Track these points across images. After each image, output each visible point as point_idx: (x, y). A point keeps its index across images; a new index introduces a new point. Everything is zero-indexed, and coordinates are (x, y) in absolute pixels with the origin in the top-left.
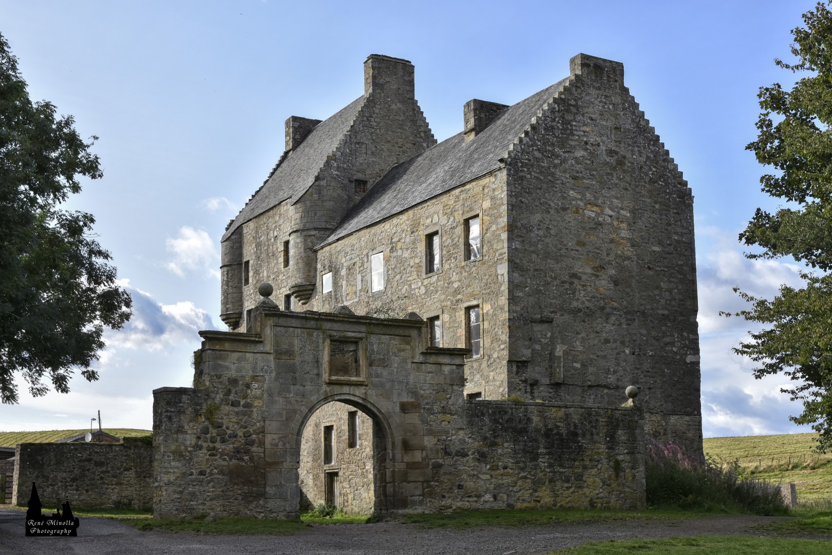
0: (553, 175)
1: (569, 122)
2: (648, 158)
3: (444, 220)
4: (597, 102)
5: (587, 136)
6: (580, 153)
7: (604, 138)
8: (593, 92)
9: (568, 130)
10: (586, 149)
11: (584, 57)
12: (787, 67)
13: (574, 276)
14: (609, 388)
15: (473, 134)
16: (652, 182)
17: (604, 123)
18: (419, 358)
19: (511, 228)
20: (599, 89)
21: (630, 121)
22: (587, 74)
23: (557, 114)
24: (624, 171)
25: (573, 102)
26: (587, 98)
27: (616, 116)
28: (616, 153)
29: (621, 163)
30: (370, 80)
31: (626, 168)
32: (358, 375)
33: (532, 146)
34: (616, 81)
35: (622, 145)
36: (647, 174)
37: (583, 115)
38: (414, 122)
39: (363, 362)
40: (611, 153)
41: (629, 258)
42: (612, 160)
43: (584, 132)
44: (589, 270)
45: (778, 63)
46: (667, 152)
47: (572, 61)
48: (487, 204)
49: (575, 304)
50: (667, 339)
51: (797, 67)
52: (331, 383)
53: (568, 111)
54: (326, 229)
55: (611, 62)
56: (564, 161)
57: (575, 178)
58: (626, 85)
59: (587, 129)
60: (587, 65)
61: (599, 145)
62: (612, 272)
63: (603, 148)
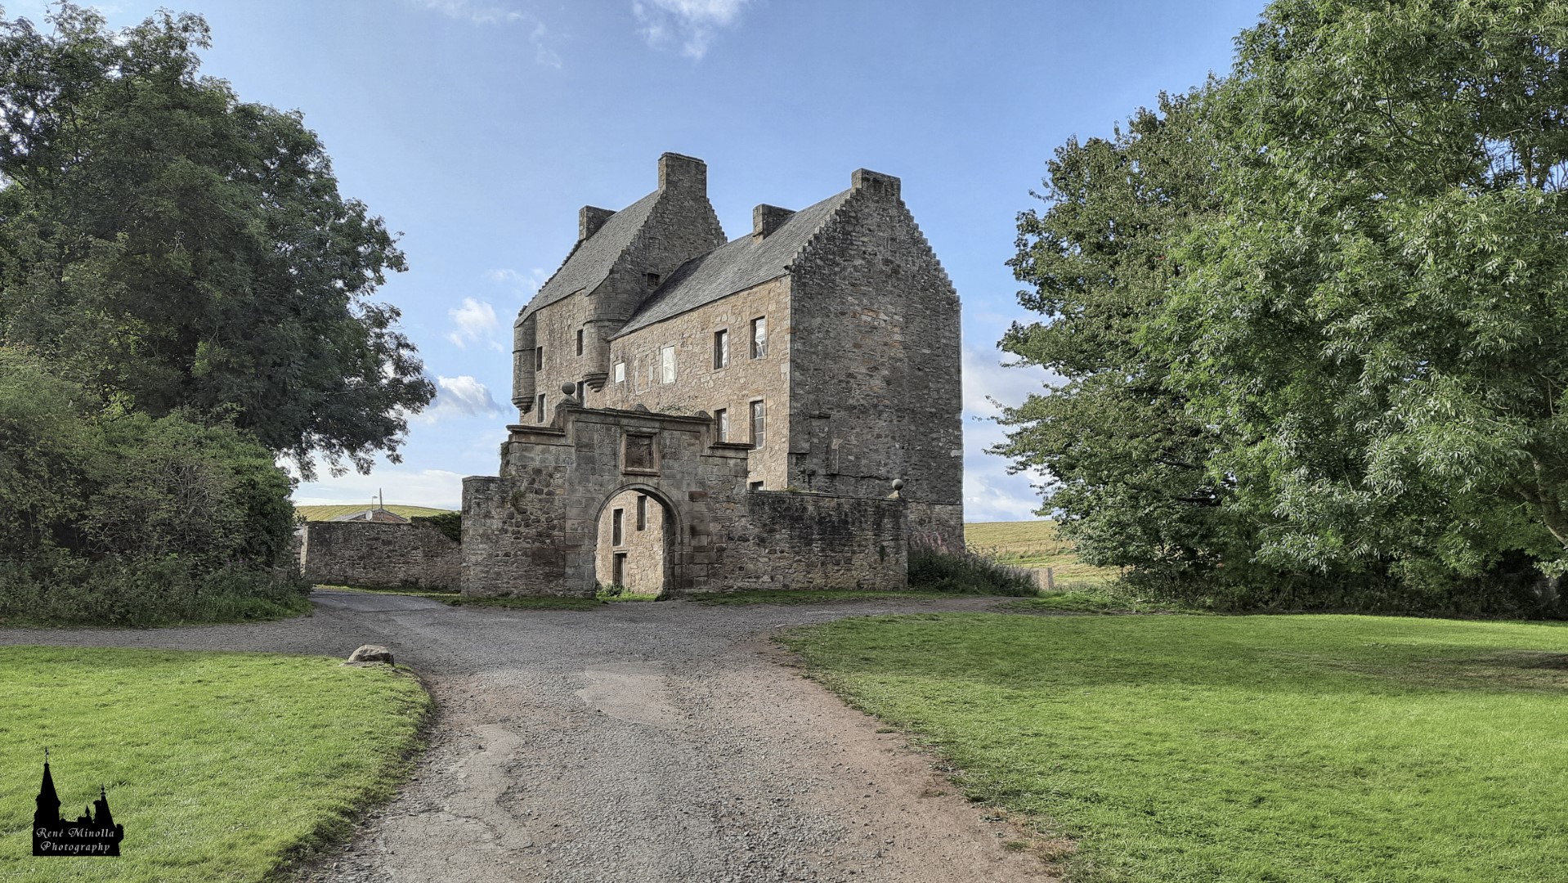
0: (833, 281)
1: (849, 233)
2: (920, 267)
3: (732, 320)
4: (875, 215)
5: (865, 246)
6: (858, 262)
7: (881, 248)
8: (873, 205)
9: (848, 240)
10: (864, 259)
11: (865, 172)
12: (1039, 197)
13: (850, 375)
14: (880, 479)
15: (761, 236)
16: (924, 289)
17: (881, 234)
18: (707, 452)
19: (794, 331)
20: (878, 202)
21: (904, 233)
22: (867, 188)
23: (838, 225)
24: (898, 279)
25: (853, 214)
26: (867, 210)
27: (892, 228)
28: (892, 262)
29: (896, 271)
30: (664, 177)
31: (900, 276)
32: (651, 466)
33: (815, 254)
34: (893, 195)
35: (898, 255)
36: (919, 283)
37: (862, 226)
38: (705, 219)
39: (656, 455)
40: (887, 262)
41: (901, 360)
42: (888, 269)
43: (863, 242)
44: (864, 371)
45: (1031, 194)
46: (938, 263)
47: (854, 175)
48: (772, 307)
49: (851, 402)
50: (934, 435)
51: (1047, 198)
52: (626, 474)
53: (849, 222)
54: (619, 321)
55: (889, 177)
56: (844, 269)
57: (853, 285)
58: (902, 199)
59: (866, 240)
60: (868, 180)
61: (876, 255)
62: (885, 372)
63: (880, 257)
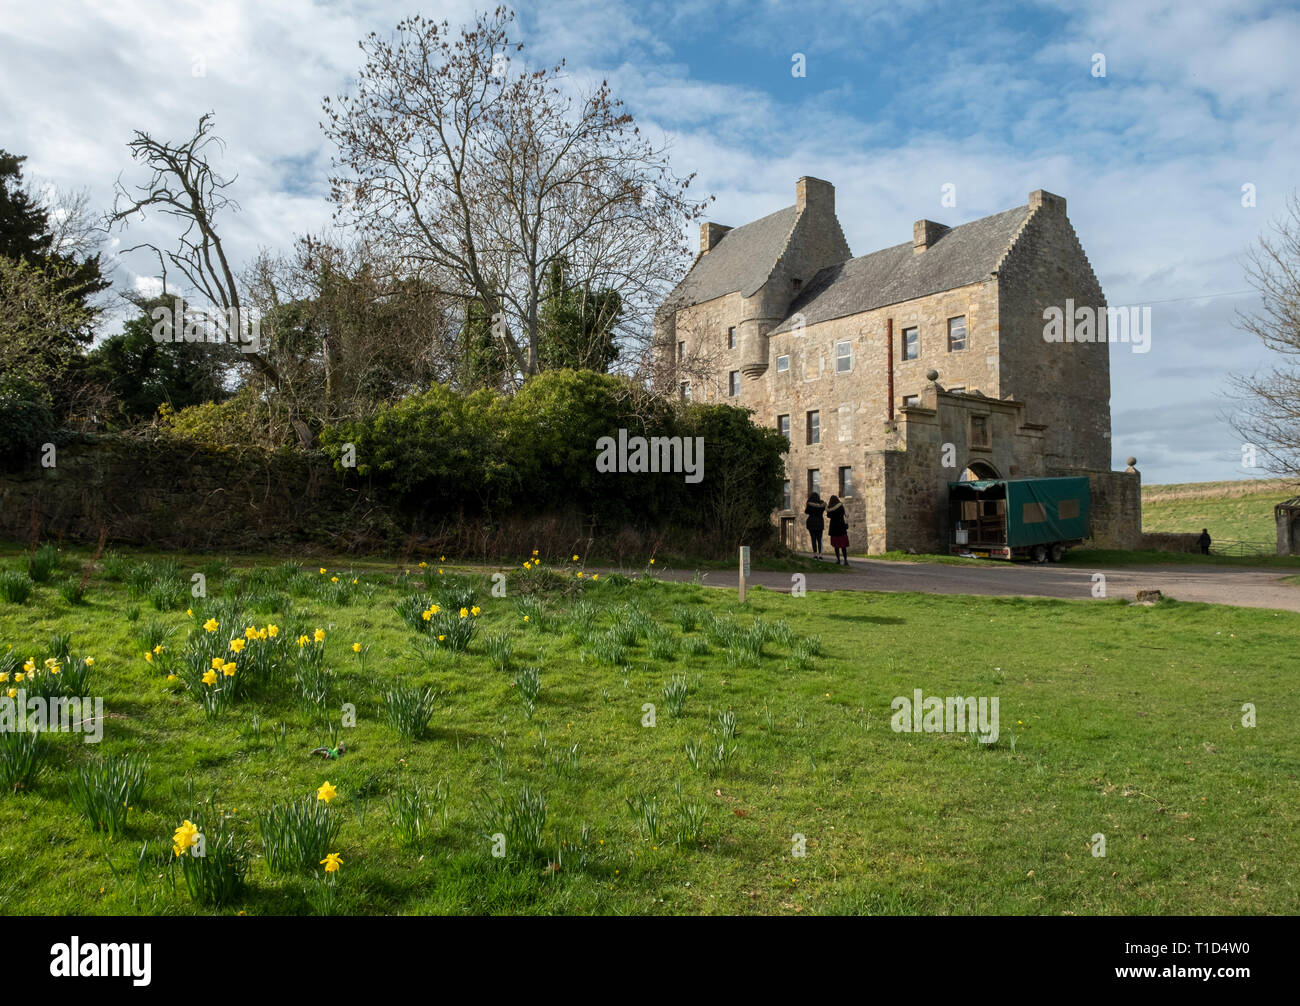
0: (1026, 286)
1: (1035, 244)
3: (924, 318)
4: (1051, 229)
5: (1046, 256)
6: (1041, 270)
7: (1056, 258)
8: (1049, 221)
9: (1034, 252)
10: (1045, 266)
11: (1044, 193)
13: (1038, 367)
14: (1057, 456)
15: (924, 247)
17: (1056, 246)
18: (1018, 432)
19: (1002, 328)
20: (1053, 218)
22: (1046, 206)
23: (1027, 237)
25: (1037, 229)
26: (1046, 226)
27: (1062, 241)
28: (1063, 270)
29: (1066, 278)
30: (804, 197)
32: (985, 442)
33: (1012, 262)
34: (1062, 212)
35: (1066, 264)
37: (1043, 239)
38: (834, 232)
39: (989, 434)
40: (1060, 270)
41: (1071, 354)
42: (1060, 275)
43: (1044, 252)
44: (1046, 363)
47: (1036, 195)
48: (975, 307)
49: (1039, 390)
50: (1093, 420)
52: (973, 450)
53: (1033, 235)
55: (1057, 196)
56: (1032, 275)
57: (1039, 289)
58: (1068, 216)
59: (1045, 250)
60: (1046, 199)
61: (1052, 263)
62: (1061, 365)
63: (1055, 266)
